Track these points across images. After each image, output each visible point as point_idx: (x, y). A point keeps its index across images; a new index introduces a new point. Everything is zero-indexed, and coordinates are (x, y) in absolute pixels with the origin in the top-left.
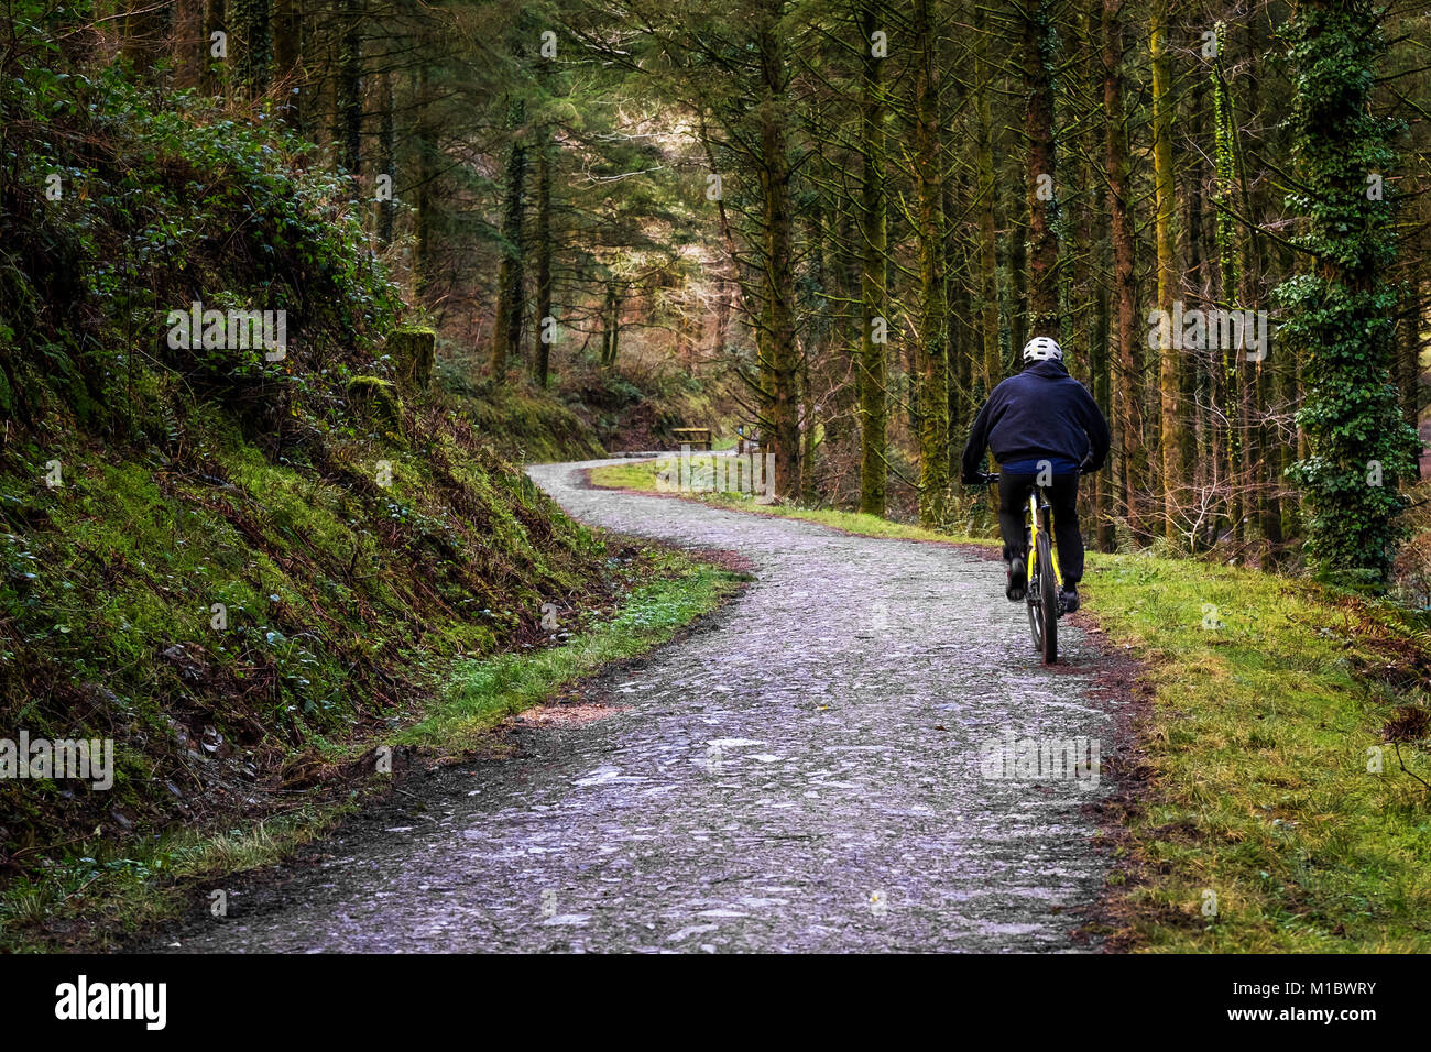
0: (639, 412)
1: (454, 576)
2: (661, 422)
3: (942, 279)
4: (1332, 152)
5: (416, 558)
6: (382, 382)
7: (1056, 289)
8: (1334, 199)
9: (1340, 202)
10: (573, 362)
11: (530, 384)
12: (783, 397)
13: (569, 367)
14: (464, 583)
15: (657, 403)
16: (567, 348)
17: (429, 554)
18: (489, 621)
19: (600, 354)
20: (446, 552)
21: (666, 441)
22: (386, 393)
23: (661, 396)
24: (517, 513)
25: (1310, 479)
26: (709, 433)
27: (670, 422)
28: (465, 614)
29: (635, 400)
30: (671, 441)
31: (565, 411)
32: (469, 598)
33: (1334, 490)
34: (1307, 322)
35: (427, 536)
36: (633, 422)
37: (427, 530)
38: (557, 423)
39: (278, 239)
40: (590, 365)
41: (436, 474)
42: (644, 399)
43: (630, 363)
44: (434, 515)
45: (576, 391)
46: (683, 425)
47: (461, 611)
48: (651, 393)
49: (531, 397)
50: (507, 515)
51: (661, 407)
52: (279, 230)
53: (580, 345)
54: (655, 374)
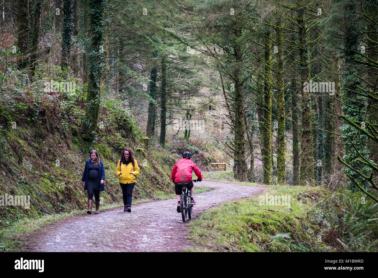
0: (198, 157)
1: (158, 184)
2: (207, 161)
3: (284, 118)
4: (353, 96)
5: (152, 180)
6: (143, 149)
7: (309, 122)
8: (353, 107)
9: (354, 108)
10: (174, 138)
11: (159, 147)
12: (240, 152)
13: (172, 140)
14: (160, 185)
15: (205, 154)
16: (171, 132)
17: (153, 179)
18: (164, 191)
19: (184, 135)
20: (156, 179)
21: (208, 168)
22: (143, 151)
23: (207, 151)
24: (167, 175)
25: (347, 172)
26: (225, 165)
27: (210, 161)
28: (160, 189)
29: (197, 152)
30: (210, 168)
31: (171, 156)
32: (160, 187)
33: (352, 174)
34: (346, 135)
35: (153, 177)
36: (196, 161)
37: (153, 176)
38: (168, 161)
39: (122, 122)
40: (180, 139)
41: (153, 166)
42: (200, 152)
43: (195, 139)
44: (154, 174)
45: (175, 149)
46: (215, 162)
47: (159, 189)
48: (203, 149)
49: (160, 151)
50: (166, 175)
51: (207, 155)
52: (123, 120)
53: (177, 132)
54: (205, 142)
